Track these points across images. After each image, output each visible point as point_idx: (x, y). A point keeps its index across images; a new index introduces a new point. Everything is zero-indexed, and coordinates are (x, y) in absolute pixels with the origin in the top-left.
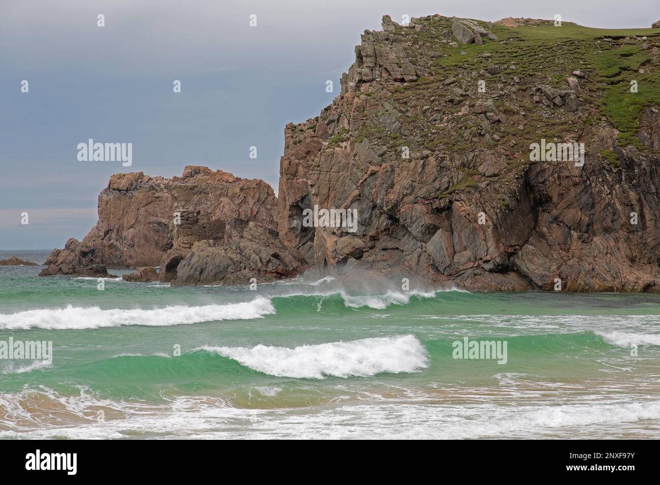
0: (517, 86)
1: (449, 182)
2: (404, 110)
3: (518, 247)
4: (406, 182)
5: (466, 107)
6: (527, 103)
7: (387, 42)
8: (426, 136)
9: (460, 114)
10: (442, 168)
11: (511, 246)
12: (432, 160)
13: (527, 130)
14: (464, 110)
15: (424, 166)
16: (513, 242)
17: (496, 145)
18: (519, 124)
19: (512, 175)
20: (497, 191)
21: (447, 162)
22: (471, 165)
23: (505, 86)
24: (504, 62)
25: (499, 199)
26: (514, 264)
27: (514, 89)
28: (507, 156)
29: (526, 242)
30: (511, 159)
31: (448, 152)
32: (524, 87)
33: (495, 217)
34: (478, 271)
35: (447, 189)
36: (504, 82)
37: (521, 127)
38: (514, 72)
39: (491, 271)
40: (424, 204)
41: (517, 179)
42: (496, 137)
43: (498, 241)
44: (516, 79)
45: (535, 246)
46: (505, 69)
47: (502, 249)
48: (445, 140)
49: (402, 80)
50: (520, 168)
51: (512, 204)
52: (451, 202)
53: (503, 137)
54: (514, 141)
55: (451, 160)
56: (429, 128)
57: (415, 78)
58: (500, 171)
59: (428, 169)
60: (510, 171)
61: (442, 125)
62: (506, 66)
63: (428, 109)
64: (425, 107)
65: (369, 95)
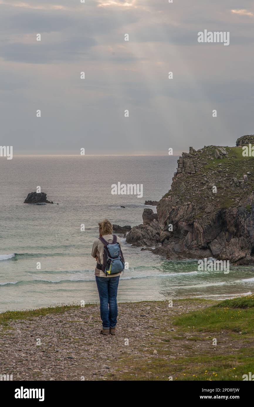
0: (226, 178)
1: (194, 214)
2: (187, 185)
3: (212, 240)
4: (182, 213)
5: (206, 186)
6: (228, 185)
7: (188, 158)
8: (191, 196)
9: (204, 188)
10: (193, 209)
11: (209, 240)
12: (191, 206)
13: (224, 196)
14: (205, 187)
15: (188, 208)
16: (210, 238)
17: (212, 201)
18: (222, 193)
19: (215, 213)
20: (208, 219)
21: (195, 207)
22: (203, 208)
23: (222, 178)
24: (225, 167)
25: (208, 222)
26: (209, 247)
27: (225, 179)
28: (215, 205)
29: (215, 238)
30: (216, 207)
31: (196, 203)
32: (228, 178)
33: (204, 229)
34: (197, 249)
35: (193, 217)
36: (222, 176)
37: (223, 194)
38: (227, 172)
39: (201, 249)
40: (186, 222)
41: (216, 214)
42: (213, 198)
43: (204, 238)
44: (227, 175)
45: (218, 240)
46: (225, 170)
47: (205, 241)
48: (196, 198)
49: (190, 173)
50: (218, 210)
51: (212, 224)
52: (193, 222)
53: (215, 198)
54: (218, 200)
55: (196, 206)
56: (193, 193)
57: (194, 172)
58: (211, 211)
59: (189, 209)
60: (214, 211)
61: (197, 192)
62: (225, 169)
63: (194, 186)
64: (193, 185)
65: (179, 178)
